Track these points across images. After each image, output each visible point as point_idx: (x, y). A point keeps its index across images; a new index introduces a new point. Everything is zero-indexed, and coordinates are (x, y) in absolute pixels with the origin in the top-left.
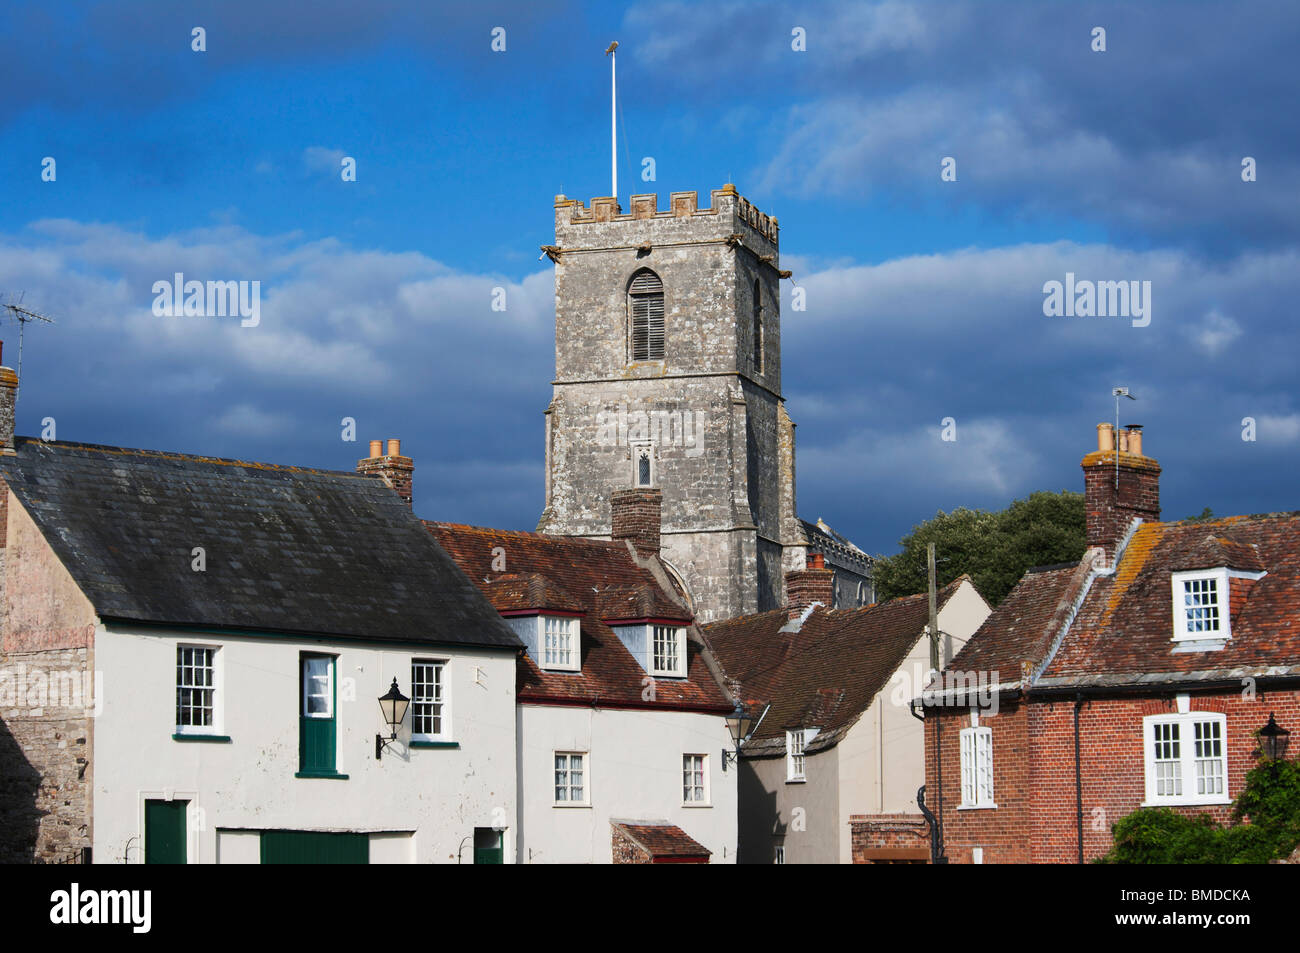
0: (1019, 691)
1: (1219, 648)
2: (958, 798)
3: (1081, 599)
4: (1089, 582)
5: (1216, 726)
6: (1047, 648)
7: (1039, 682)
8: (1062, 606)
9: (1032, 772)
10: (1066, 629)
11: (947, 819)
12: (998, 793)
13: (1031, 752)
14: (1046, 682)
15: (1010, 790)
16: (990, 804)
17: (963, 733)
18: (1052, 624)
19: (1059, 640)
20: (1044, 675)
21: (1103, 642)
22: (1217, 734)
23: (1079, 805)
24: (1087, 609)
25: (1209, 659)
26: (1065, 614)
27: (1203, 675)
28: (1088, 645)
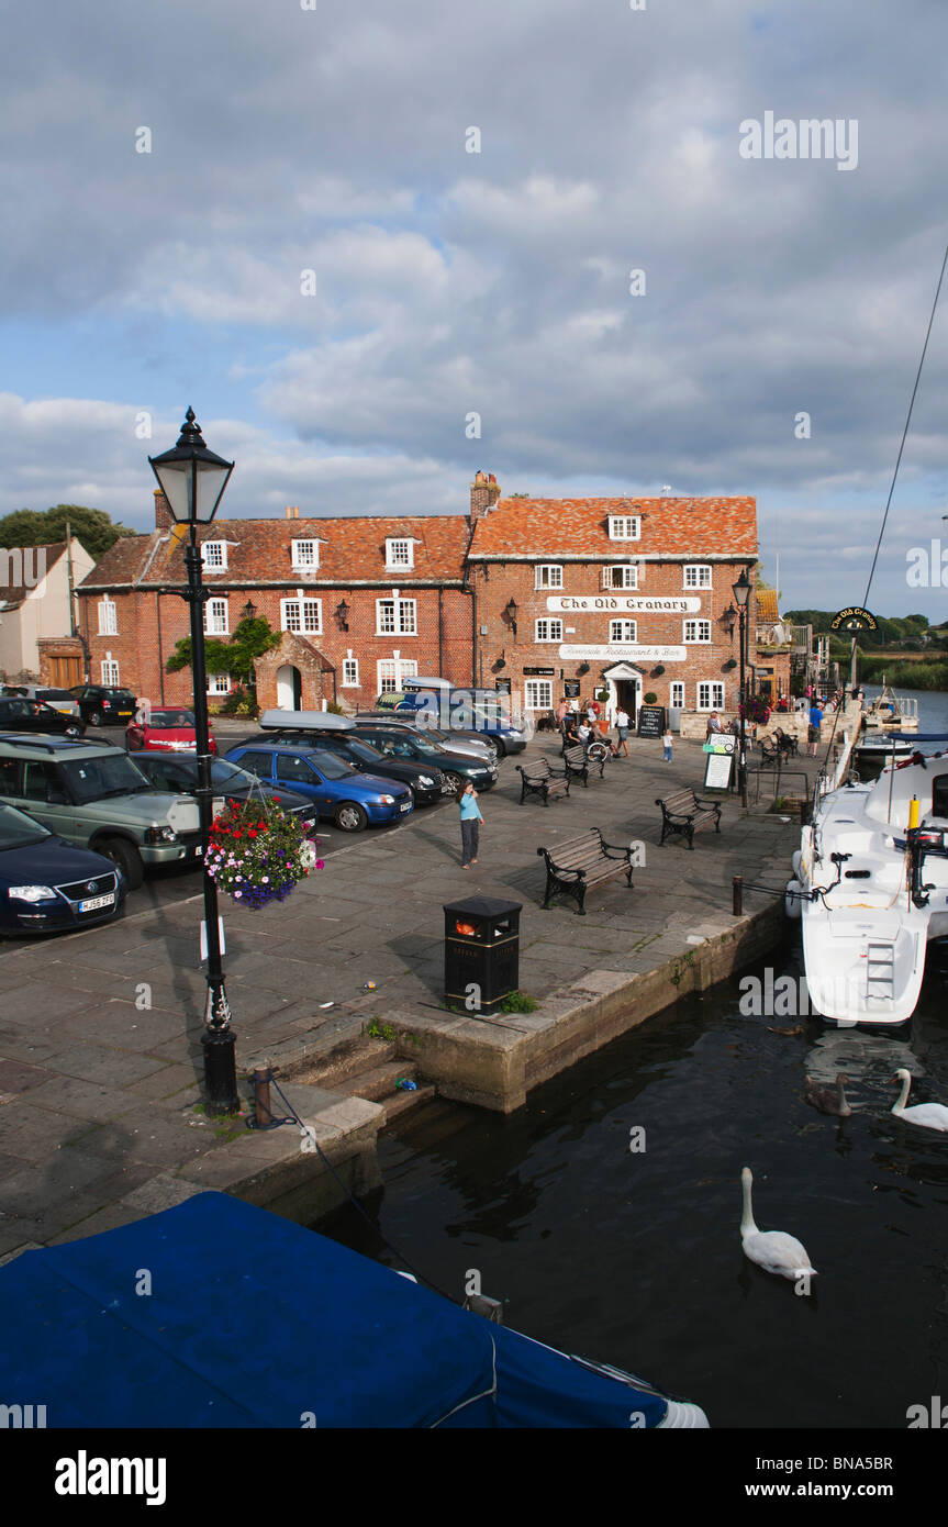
0: (131, 587)
1: (223, 573)
2: (97, 631)
3: (155, 550)
4: (158, 543)
5: (223, 604)
6: (143, 570)
7: (140, 584)
8: (147, 552)
9: (137, 621)
10: (150, 562)
11: (91, 639)
12: (119, 628)
13: (137, 613)
14: (145, 584)
15: (125, 628)
16: (115, 634)
17: (99, 604)
18: (144, 560)
19: (147, 566)
20: (143, 580)
21: (167, 569)
22: (223, 607)
23: (160, 635)
24: (158, 554)
25: (218, 577)
26: (148, 556)
27: (217, 583)
28: (161, 569)
